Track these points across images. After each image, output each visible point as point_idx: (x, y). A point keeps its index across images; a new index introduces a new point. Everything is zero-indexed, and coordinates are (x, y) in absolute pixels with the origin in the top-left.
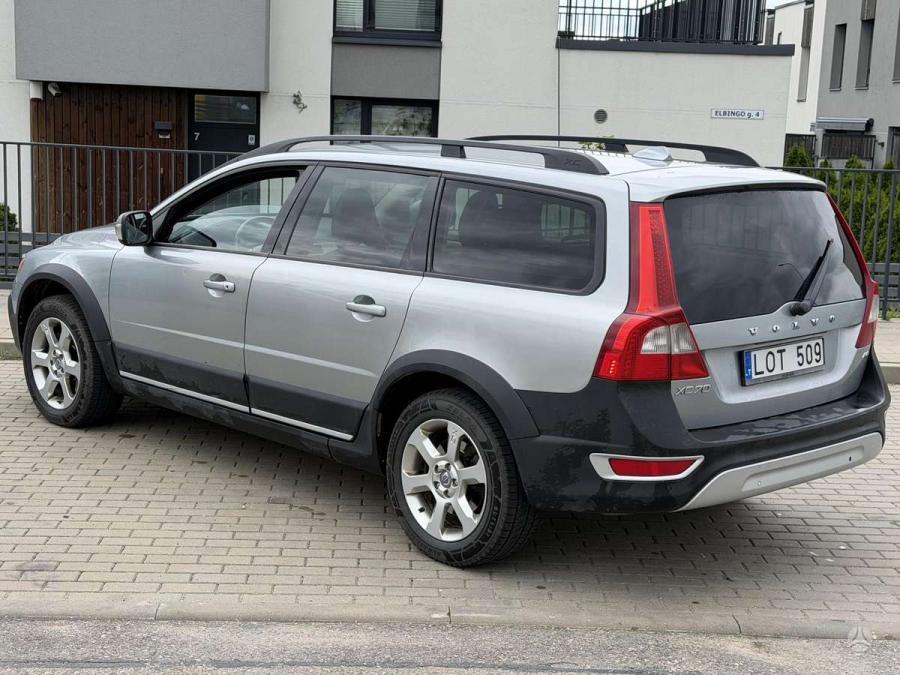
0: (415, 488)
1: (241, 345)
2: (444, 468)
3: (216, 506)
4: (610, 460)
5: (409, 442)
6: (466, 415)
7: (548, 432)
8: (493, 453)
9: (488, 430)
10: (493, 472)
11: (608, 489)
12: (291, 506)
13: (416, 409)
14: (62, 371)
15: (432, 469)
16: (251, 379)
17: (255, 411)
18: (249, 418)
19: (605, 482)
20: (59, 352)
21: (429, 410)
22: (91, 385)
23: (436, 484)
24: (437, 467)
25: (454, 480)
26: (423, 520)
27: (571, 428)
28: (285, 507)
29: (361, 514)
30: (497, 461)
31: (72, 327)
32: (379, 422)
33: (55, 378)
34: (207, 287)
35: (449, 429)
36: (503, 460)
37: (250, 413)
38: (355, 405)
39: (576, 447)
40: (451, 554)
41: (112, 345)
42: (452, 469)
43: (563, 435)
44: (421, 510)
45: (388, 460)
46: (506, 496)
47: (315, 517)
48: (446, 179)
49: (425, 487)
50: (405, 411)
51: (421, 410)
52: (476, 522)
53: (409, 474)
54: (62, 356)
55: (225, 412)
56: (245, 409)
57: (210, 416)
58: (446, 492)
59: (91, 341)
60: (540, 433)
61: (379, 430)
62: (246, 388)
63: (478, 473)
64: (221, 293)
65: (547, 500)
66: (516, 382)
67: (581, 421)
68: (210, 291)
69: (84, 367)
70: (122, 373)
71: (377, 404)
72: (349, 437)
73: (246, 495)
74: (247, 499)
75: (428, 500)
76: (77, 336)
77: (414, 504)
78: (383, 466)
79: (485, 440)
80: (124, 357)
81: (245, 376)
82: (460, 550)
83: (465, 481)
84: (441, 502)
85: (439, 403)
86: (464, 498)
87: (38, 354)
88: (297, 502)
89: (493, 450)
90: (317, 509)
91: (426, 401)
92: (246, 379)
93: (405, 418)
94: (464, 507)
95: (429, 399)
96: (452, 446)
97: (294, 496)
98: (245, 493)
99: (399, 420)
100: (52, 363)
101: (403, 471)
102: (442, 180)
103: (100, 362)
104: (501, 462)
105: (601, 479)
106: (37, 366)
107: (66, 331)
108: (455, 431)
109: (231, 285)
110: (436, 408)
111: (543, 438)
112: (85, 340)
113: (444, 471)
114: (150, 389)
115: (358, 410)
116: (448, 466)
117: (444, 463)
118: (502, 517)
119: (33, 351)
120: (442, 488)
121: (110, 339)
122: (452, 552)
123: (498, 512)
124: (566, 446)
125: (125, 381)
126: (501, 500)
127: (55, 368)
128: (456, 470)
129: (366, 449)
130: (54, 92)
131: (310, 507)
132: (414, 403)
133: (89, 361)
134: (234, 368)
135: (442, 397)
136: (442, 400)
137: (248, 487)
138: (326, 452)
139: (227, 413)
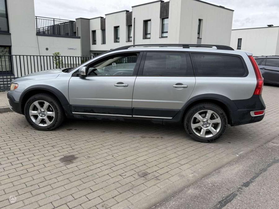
0: (196, 127)
1: (131, 100)
4: (255, 112)
5: (194, 117)
11: (253, 118)
14: (45, 115)
15: (201, 122)
16: (135, 108)
19: (253, 117)
21: (202, 108)
27: (247, 107)
31: (50, 102)
33: (42, 118)
34: (116, 86)
37: (132, 117)
39: (248, 111)
42: (208, 121)
51: (198, 109)
52: (217, 132)
53: (193, 124)
54: (44, 111)
60: (238, 109)
62: (132, 111)
63: (218, 121)
64: (122, 87)
67: (249, 105)
70: (73, 113)
71: (185, 109)
80: (76, 108)
81: (132, 108)
85: (205, 106)
87: (32, 112)
89: (224, 115)
100: (39, 114)
101: (191, 124)
106: (32, 116)
107: (47, 104)
108: (210, 112)
109: (127, 85)
111: (239, 110)
113: (205, 122)
117: (206, 120)
119: (30, 111)
120: (205, 126)
121: (69, 104)
125: (74, 115)
128: (210, 121)
138: (161, 123)
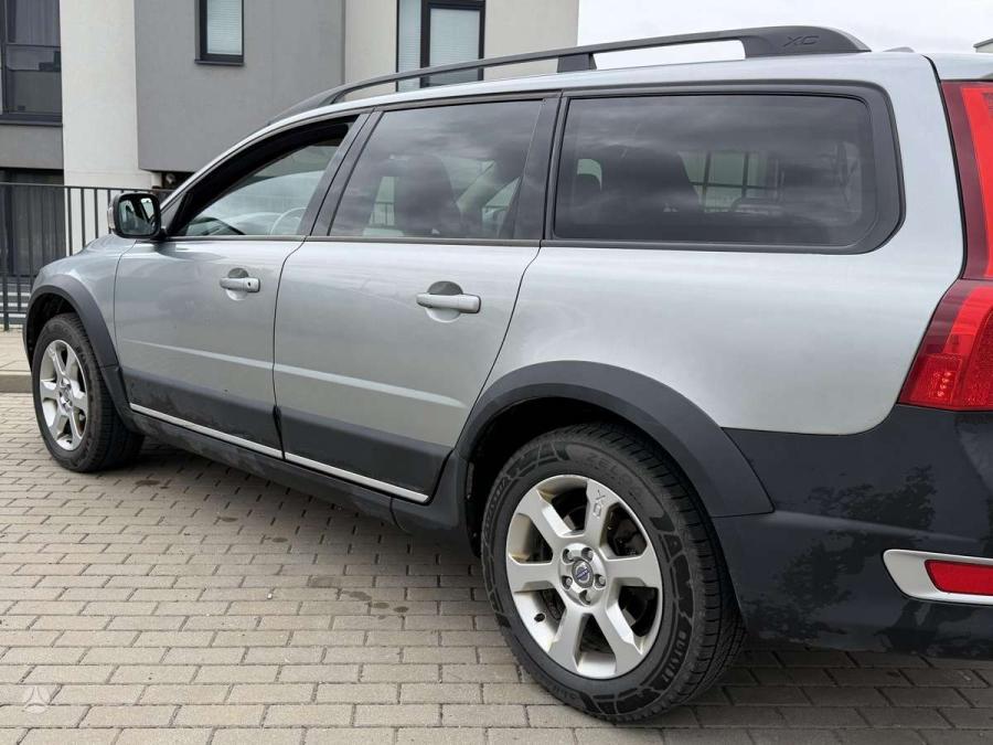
0: (529, 584)
1: (269, 366)
2: (580, 555)
3: (229, 594)
4: (928, 564)
5: (519, 509)
6: (621, 469)
7: (791, 508)
8: (676, 538)
9: (665, 497)
10: (675, 570)
11: (921, 616)
12: (339, 592)
13: (530, 458)
14: (71, 404)
15: (557, 555)
16: (283, 412)
17: (290, 456)
18: (283, 466)
19: (916, 603)
20: (66, 382)
21: (555, 460)
22: (99, 421)
23: (564, 579)
24: (567, 551)
25: (598, 576)
26: (543, 635)
27: (845, 500)
28: (330, 594)
29: (438, 603)
30: (683, 552)
31: (78, 350)
32: (470, 477)
33: (63, 412)
34: (224, 287)
35: (588, 493)
36: (694, 551)
37: (284, 459)
38: (433, 451)
40: (595, 701)
41: (120, 371)
42: (595, 558)
43: (824, 514)
44: (539, 618)
45: (483, 535)
46: (702, 614)
47: (373, 611)
48: (570, 99)
49: (548, 583)
50: (512, 461)
51: (539, 460)
52: (642, 651)
53: (519, 560)
54: (69, 386)
55: (252, 457)
56: (278, 453)
57: (234, 462)
58: (583, 594)
59: (98, 368)
60: (775, 507)
61: (469, 490)
62: (277, 425)
63: (645, 568)
64: (244, 293)
65: (785, 627)
66: (724, 415)
67: (866, 487)
68: (229, 292)
69: (91, 399)
70: (133, 406)
71: (467, 450)
72: (422, 497)
73: (278, 574)
74: (279, 581)
75: (550, 604)
76: (83, 361)
77: (527, 608)
78: (476, 544)
79: (659, 514)
80: (133, 385)
81: (275, 408)
82: (612, 697)
83: (618, 581)
84: (575, 611)
85: (571, 449)
86: (616, 606)
87: (47, 385)
88: (349, 584)
89: (676, 533)
90: (377, 595)
91: (549, 445)
92: (276, 413)
93: (511, 472)
94: (617, 622)
95: (552, 442)
96: (596, 520)
97: (344, 574)
98: (278, 568)
99: (502, 474)
100: (61, 395)
101: (509, 556)
102: (564, 101)
103: (108, 393)
104: (690, 553)
105: (905, 596)
106: (47, 399)
107: (72, 356)
108: (601, 498)
109: (254, 281)
110: (565, 456)
111: (781, 517)
112: (91, 366)
113: (578, 560)
114: (164, 426)
115: (437, 458)
116: (586, 551)
117: (579, 547)
118: (694, 651)
119: (42, 381)
120: (576, 588)
121: (118, 364)
122: (595, 697)
123: (687, 641)
124: (831, 532)
125: (136, 418)
126: (691, 621)
127: (63, 401)
128: (601, 559)
129: (449, 515)
130: (170, 181)
131: (365, 591)
132: (527, 449)
133: (96, 391)
134: (260, 398)
135: (578, 440)
136: (578, 444)
137: (282, 560)
138: (388, 518)
139: (253, 458)
